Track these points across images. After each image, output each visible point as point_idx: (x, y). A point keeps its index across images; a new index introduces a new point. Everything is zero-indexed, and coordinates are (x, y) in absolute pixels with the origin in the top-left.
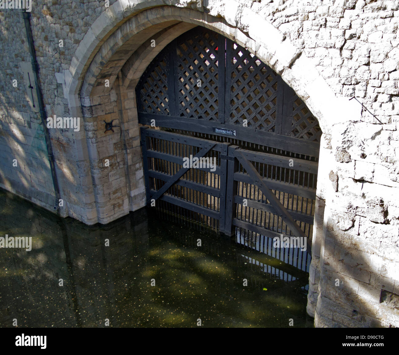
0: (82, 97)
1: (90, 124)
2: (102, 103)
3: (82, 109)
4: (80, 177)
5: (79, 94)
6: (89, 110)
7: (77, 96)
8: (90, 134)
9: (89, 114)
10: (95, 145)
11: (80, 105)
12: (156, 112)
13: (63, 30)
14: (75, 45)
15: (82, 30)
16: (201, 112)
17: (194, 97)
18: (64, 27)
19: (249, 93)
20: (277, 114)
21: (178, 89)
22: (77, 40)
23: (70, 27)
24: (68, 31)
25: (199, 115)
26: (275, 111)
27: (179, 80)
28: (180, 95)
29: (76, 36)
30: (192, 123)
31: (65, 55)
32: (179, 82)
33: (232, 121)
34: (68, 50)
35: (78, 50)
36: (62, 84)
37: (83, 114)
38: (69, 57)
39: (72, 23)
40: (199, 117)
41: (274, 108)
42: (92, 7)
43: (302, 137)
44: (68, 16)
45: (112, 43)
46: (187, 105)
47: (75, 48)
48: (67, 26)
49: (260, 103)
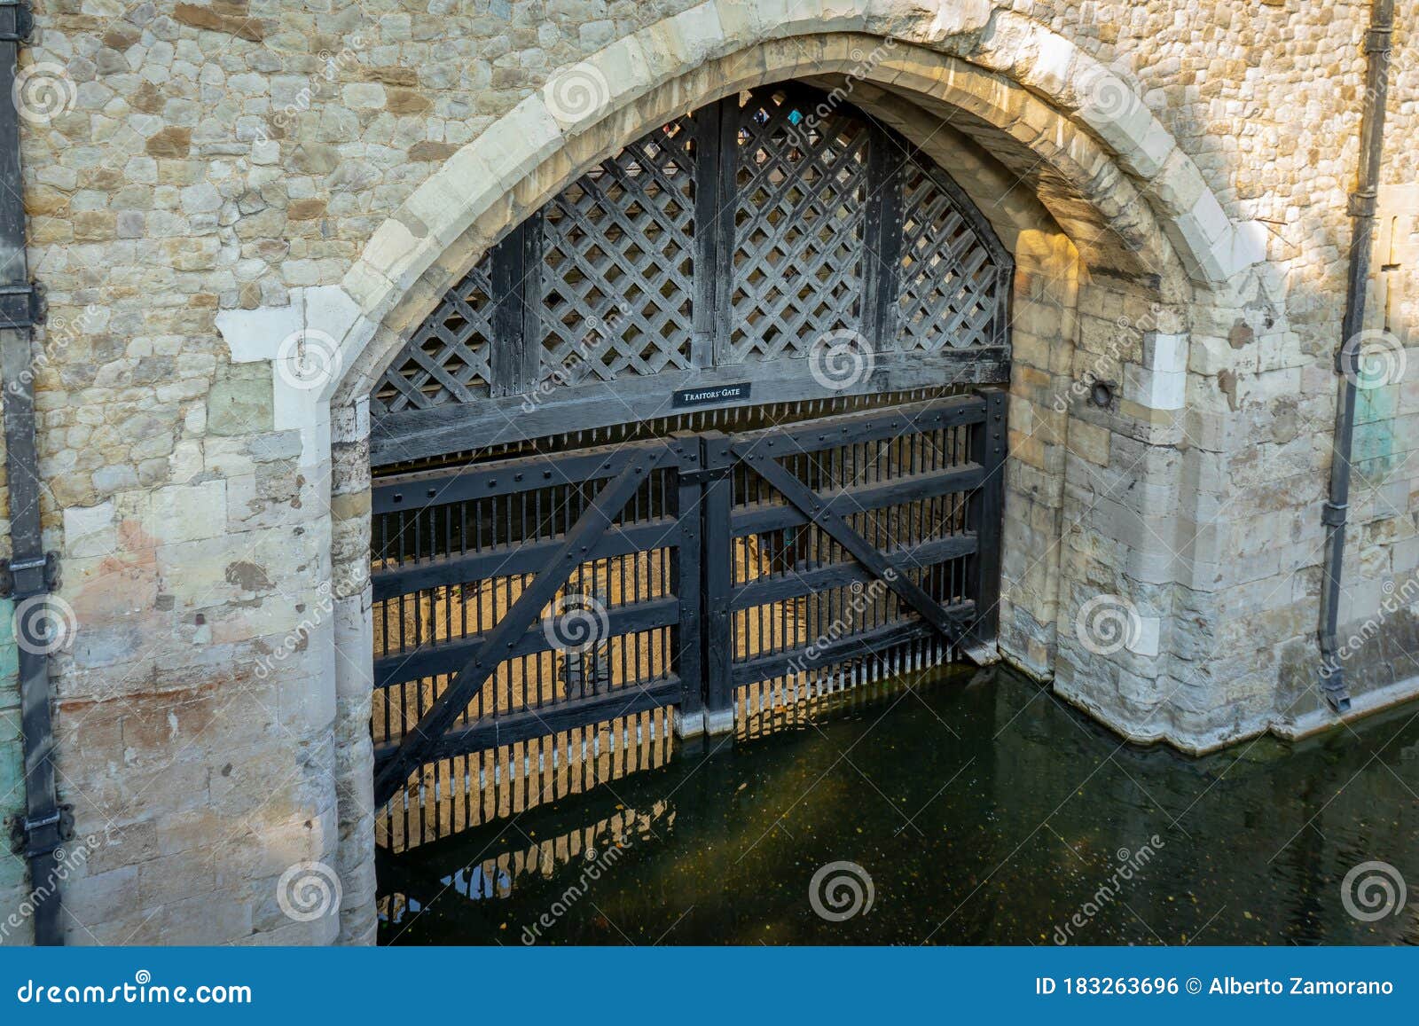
0: (337, 401)
6: (364, 455)
11: (330, 446)
12: (424, 402)
13: (330, 105)
14: (411, 165)
15: (483, 104)
16: (630, 353)
17: (603, 308)
18: (349, 88)
19: (789, 264)
20: (862, 302)
21: (538, 292)
22: (434, 143)
23: (397, 89)
24: (376, 107)
25: (619, 364)
26: (859, 297)
27: (545, 264)
28: (542, 312)
29: (434, 130)
30: (592, 399)
31: (326, 215)
32: (547, 268)
33: (738, 356)
34: (356, 192)
35: (429, 186)
36: (269, 363)
37: (331, 485)
38: (358, 224)
39: (414, 74)
40: (619, 373)
41: (855, 288)
42: (565, 18)
43: (918, 345)
44: (392, 43)
45: (585, 150)
46: (573, 340)
47: (410, 178)
48: (375, 85)
49: (821, 284)
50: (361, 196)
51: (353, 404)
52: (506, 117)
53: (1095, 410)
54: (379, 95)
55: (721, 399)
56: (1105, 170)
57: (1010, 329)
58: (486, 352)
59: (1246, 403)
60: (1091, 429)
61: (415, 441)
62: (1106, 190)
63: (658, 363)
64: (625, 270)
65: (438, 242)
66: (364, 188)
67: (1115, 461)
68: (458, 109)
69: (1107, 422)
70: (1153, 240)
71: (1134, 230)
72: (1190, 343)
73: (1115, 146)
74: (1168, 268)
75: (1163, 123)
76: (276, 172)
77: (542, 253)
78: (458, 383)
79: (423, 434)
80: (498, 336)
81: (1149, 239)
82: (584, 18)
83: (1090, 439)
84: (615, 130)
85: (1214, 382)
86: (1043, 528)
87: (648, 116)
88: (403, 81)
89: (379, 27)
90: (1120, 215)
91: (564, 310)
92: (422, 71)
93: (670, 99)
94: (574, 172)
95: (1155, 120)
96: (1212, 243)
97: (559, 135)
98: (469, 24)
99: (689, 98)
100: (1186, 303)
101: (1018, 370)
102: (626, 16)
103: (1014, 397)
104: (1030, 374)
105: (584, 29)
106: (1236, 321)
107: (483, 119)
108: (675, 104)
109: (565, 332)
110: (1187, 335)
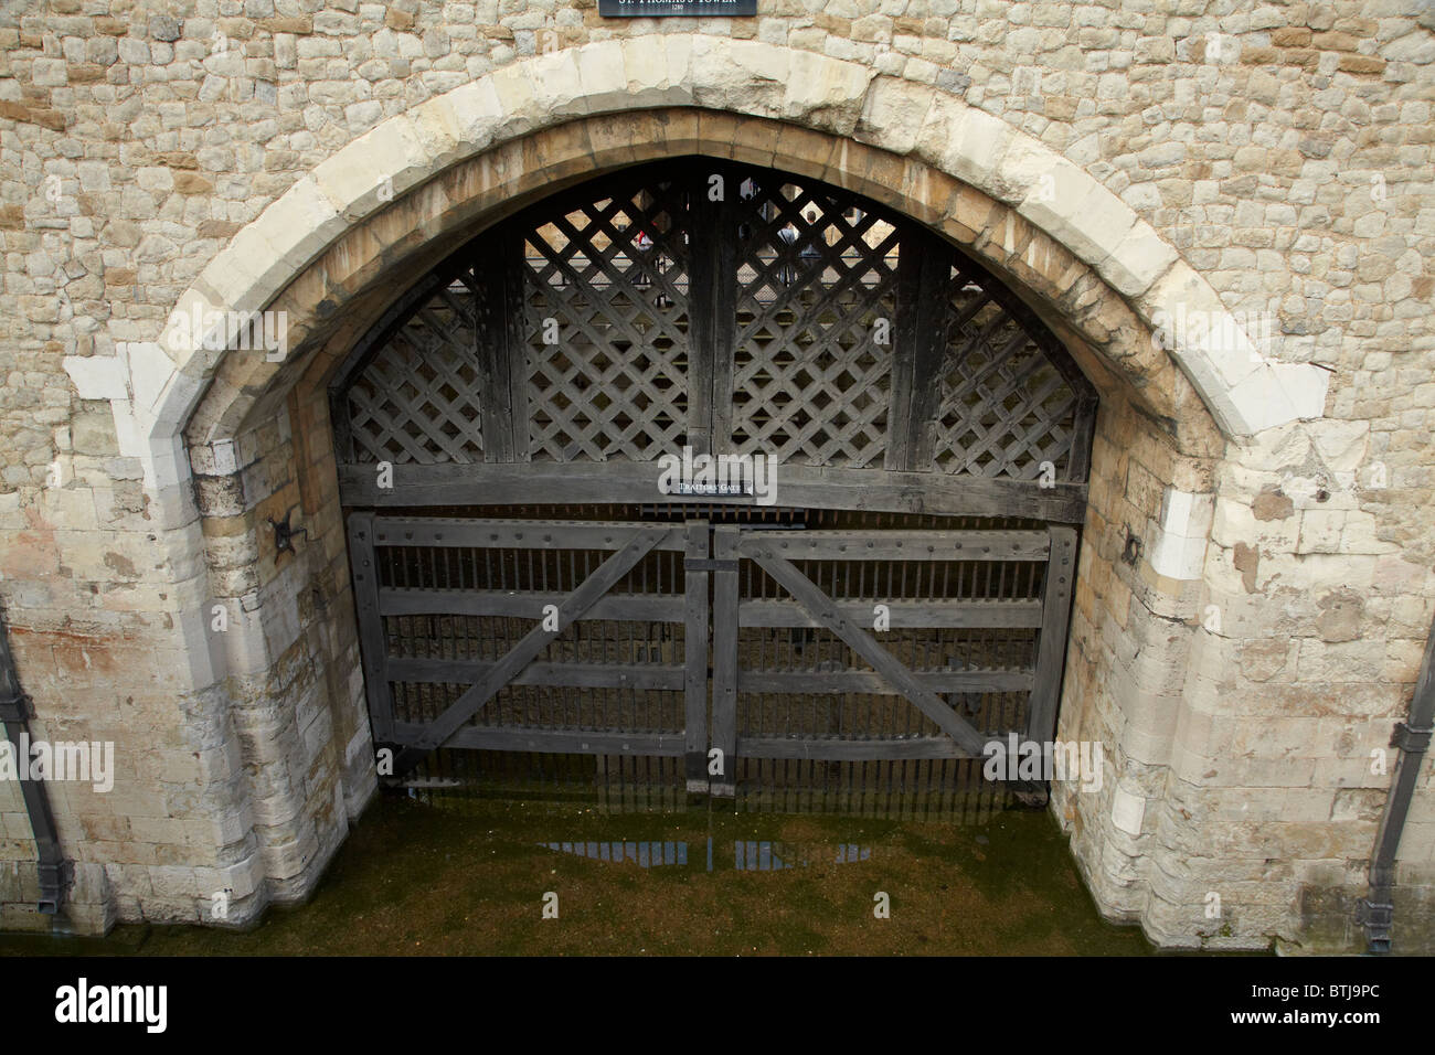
0: (193, 441)
1: (237, 540)
2: (262, 454)
3: (196, 488)
4: (197, 755)
5: (185, 434)
6: (229, 488)
7: (180, 441)
8: (235, 579)
9: (232, 504)
10: (257, 614)
11: (190, 475)
12: (424, 458)
13: (128, 187)
14: (202, 241)
15: (258, 185)
16: (620, 438)
17: (590, 393)
18: (141, 171)
19: (800, 367)
20: (890, 417)
21: (523, 372)
22: (219, 222)
23: (182, 172)
24: (165, 189)
25: (609, 449)
26: (886, 411)
27: (528, 346)
28: (531, 390)
29: (217, 210)
30: (582, 477)
31: (136, 283)
32: (531, 349)
34: (159, 263)
35: (221, 260)
36: (108, 401)
37: (199, 508)
38: (164, 292)
39: (194, 159)
40: (609, 456)
41: (882, 401)
42: (329, 100)
43: (965, 471)
44: (171, 129)
45: (393, 232)
46: (561, 420)
47: (202, 253)
48: (162, 168)
49: (839, 392)
50: (164, 267)
51: (210, 444)
52: (283, 198)
53: (1124, 567)
54: (166, 178)
56: (1084, 284)
57: (1090, 465)
58: (477, 422)
59: (1273, 587)
60: (1122, 587)
62: (1087, 309)
63: (650, 452)
64: (613, 359)
66: (164, 260)
67: (1130, 626)
68: (241, 191)
69: (1131, 581)
70: (1161, 375)
71: (1131, 361)
72: (1214, 506)
73: (1077, 252)
74: (1185, 412)
75: (1155, 228)
76: (93, 244)
77: (525, 336)
78: (453, 447)
80: (487, 408)
81: (1154, 374)
82: (348, 99)
83: (1120, 597)
84: (423, 213)
85: (1230, 555)
86: (1084, 680)
87: (458, 200)
88: (185, 164)
89: (159, 115)
90: (1111, 341)
91: (551, 392)
92: (201, 155)
93: (480, 182)
94: (387, 253)
95: (1142, 224)
96: (1232, 387)
97: (335, 215)
98: (237, 110)
99: (503, 180)
100: (1212, 458)
101: (1090, 513)
102: (391, 96)
103: (1084, 541)
104: (1095, 518)
105: (350, 111)
106: (1265, 486)
107: (261, 200)
108: (486, 187)
109: (553, 412)
110: (1213, 495)
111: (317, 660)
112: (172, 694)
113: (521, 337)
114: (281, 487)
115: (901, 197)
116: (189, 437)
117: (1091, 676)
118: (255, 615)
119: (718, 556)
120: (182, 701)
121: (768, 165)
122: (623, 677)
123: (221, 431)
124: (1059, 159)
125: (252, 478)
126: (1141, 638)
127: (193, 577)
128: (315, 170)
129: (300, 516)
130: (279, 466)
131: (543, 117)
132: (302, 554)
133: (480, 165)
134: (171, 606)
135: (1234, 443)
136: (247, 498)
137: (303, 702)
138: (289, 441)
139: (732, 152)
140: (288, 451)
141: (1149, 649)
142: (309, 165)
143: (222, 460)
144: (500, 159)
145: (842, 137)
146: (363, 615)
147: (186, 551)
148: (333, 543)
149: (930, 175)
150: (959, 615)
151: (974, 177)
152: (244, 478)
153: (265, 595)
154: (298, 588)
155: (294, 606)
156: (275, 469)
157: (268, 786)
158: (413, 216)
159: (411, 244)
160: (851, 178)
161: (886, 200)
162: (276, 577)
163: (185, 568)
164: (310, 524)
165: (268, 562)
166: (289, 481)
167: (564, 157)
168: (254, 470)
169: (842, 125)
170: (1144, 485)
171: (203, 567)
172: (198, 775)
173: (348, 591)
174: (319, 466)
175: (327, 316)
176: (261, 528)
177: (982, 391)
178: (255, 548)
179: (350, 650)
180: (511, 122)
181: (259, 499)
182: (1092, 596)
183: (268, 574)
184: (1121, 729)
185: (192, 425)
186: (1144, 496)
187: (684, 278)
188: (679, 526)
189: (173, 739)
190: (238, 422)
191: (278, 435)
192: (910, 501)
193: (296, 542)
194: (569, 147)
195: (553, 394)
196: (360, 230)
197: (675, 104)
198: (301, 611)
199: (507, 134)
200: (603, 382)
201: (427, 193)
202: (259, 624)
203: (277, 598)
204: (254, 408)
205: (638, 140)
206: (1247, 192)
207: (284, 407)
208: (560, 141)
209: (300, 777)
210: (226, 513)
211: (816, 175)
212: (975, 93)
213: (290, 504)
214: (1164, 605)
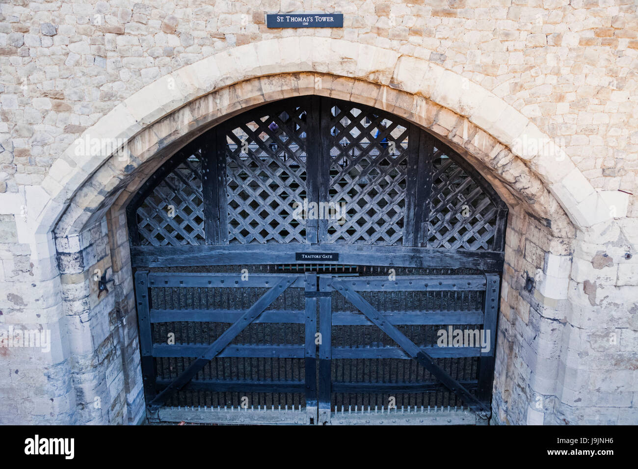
0: (57, 235)
1: (78, 286)
2: (93, 242)
3: (58, 259)
4: (52, 400)
5: (53, 232)
6: (76, 259)
7: (51, 235)
8: (78, 306)
9: (77, 267)
10: (88, 324)
11: (55, 253)
12: (175, 243)
13: (27, 107)
14: (66, 135)
15: (96, 108)
16: (273, 233)
17: (258, 210)
18: (35, 100)
19: (361, 197)
20: (405, 220)
21: (225, 200)
22: (74, 126)
23: (56, 100)
24: (47, 109)
25: (268, 237)
26: (403, 218)
27: (228, 187)
28: (229, 209)
29: (74, 120)
30: (254, 251)
31: (30, 155)
32: (229, 189)
33: (331, 240)
34: (43, 146)
36: (13, 215)
37: (60, 269)
38: (45, 160)
39: (62, 94)
40: (268, 241)
41: (401, 213)
42: (132, 67)
43: (442, 246)
44: (51, 79)
45: (164, 131)
46: (244, 224)
47: (66, 141)
48: (46, 98)
49: (380, 209)
50: (46, 147)
51: (67, 237)
52: (109, 114)
53: (525, 293)
54: (48, 103)
55: (322, 259)
56: (502, 154)
57: (505, 243)
58: (202, 225)
59: (605, 303)
60: (525, 303)
61: (173, 259)
62: (504, 166)
63: (288, 239)
64: (269, 194)
65: (83, 170)
66: (46, 144)
67: (530, 323)
68: (86, 110)
69: (529, 300)
70: (542, 198)
71: (527, 191)
72: (572, 262)
73: (499, 139)
74: (555, 216)
75: (538, 126)
76: (7, 136)
77: (226, 183)
78: (190, 237)
79: (175, 257)
80: (207, 218)
81: (539, 197)
82: (142, 66)
83: (524, 308)
84: (179, 122)
85: (581, 287)
86: (507, 351)
87: (197, 116)
88: (57, 97)
89: (45, 72)
90: (516, 182)
91: (239, 210)
92: (66, 93)
93: (208, 108)
94: (161, 142)
95: (532, 125)
96: (579, 203)
97: (135, 123)
98: (85, 70)
99: (219, 107)
100: (569, 238)
101: (506, 266)
102: (164, 65)
103: (503, 280)
104: (509, 269)
105: (142, 72)
106: (598, 252)
107: (97, 115)
108: (211, 110)
109: (240, 219)
110: (571, 257)
111: (118, 347)
112: (40, 367)
113: (225, 183)
114: (102, 258)
115: (412, 114)
116: (55, 234)
117: (511, 349)
118: (87, 324)
119: (322, 290)
120: (46, 371)
121: (348, 99)
122: (274, 352)
123: (73, 230)
124: (490, 94)
125: (88, 254)
126: (537, 330)
127: (55, 305)
128: (125, 101)
129: (111, 273)
130: (102, 247)
131: (239, 77)
132: (112, 292)
133: (208, 99)
134: (43, 320)
135: (581, 231)
136: (85, 264)
137: (110, 369)
138: (107, 235)
139: (330, 94)
140: (106, 240)
141: (541, 335)
142: (122, 98)
143: (73, 245)
144: (218, 96)
145: (384, 86)
146: (141, 322)
147: (52, 291)
148: (127, 286)
149: (427, 103)
150: (442, 318)
151: (448, 104)
152: (84, 253)
153: (93, 313)
154: (109, 309)
155: (107, 319)
156: (99, 249)
157: (90, 415)
158: (174, 124)
159: (173, 138)
160: (388, 105)
161: (405, 116)
162: (99, 304)
163: (51, 301)
164: (116, 276)
165: (94, 297)
166: (106, 255)
167: (250, 95)
168: (89, 250)
169: (384, 80)
170: (534, 252)
171: (61, 300)
172: (51, 411)
173: (134, 311)
174: (121, 248)
175: (129, 173)
176: (91, 279)
177: (450, 207)
178: (88, 289)
179: (134, 341)
180: (224, 79)
181: (91, 265)
182: (509, 308)
183: (95, 302)
184: (529, 376)
185: (57, 227)
186: (534, 257)
187: (304, 154)
188: (302, 275)
189: (40, 391)
190: (82, 226)
191: (101, 232)
192: (416, 261)
193: (109, 286)
194: (252, 91)
195: (240, 211)
196: (147, 131)
197: (303, 70)
198: (111, 321)
199: (222, 84)
200: (265, 205)
201: (181, 112)
202: (89, 329)
203: (99, 315)
204: (90, 218)
205: (285, 88)
206: (584, 107)
207: (104, 218)
208: (248, 87)
209: (106, 410)
210: (73, 272)
211: (371, 104)
212: (449, 63)
213: (107, 266)
214: (548, 312)
